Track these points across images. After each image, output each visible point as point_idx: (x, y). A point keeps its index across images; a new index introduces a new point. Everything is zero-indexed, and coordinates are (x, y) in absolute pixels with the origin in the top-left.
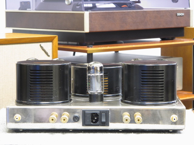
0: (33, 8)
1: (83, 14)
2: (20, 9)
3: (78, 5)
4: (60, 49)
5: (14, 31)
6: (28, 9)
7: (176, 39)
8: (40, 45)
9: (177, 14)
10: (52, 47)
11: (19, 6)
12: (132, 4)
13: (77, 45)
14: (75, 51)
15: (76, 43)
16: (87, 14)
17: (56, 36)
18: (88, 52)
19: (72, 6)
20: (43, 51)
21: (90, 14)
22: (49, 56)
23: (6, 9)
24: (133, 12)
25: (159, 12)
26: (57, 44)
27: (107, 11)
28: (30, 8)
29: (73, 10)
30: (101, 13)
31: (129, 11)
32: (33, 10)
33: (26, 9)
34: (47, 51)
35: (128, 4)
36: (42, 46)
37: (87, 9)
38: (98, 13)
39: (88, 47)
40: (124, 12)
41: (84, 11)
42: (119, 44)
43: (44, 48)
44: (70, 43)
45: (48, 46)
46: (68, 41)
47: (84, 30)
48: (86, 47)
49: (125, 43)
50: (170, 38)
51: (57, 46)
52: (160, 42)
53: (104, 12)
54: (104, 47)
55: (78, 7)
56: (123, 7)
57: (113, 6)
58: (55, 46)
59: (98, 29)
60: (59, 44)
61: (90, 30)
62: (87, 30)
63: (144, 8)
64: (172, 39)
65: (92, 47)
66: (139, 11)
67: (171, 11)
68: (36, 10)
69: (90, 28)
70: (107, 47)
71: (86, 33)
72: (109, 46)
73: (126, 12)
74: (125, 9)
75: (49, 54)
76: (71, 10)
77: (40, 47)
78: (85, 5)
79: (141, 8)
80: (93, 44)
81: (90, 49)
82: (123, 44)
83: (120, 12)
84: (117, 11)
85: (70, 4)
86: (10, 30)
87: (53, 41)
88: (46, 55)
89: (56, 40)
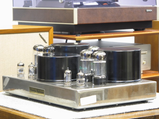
0: (34, 6)
1: (73, 11)
2: (24, 6)
3: (69, 3)
4: (55, 37)
5: (20, 24)
6: (30, 7)
7: (146, 30)
8: (40, 34)
9: (146, 10)
10: (48, 35)
11: (23, 4)
12: (111, 3)
13: (68, 34)
14: (67, 39)
15: (67, 33)
16: (76, 10)
17: (52, 28)
18: (77, 40)
19: (64, 4)
20: (42, 39)
21: (78, 10)
22: (46, 43)
23: (13, 6)
24: (112, 8)
25: (132, 9)
26: (53, 34)
27: (91, 8)
28: (31, 5)
29: (65, 7)
30: (87, 9)
31: (108, 8)
32: (34, 7)
33: (28, 7)
34: (45, 38)
35: (108, 2)
36: (41, 35)
37: (76, 6)
38: (85, 9)
39: (77, 36)
40: (105, 9)
41: (73, 8)
42: (100, 34)
43: (43, 36)
44: (63, 33)
45: (46, 35)
46: (61, 31)
47: (73, 23)
48: (75, 35)
49: (106, 33)
50: (141, 29)
51: (53, 35)
52: (134, 32)
53: (89, 9)
54: (89, 36)
55: (69, 5)
56: (104, 5)
57: (96, 4)
58: (51, 35)
59: (84, 22)
60: (54, 34)
61: (78, 22)
62: (76, 22)
63: (120, 5)
64: (143, 30)
65: (79, 36)
66: (117, 8)
67: (142, 8)
68: (36, 7)
69: (78, 21)
70: (91, 35)
71: (75, 25)
72: (93, 35)
73: (106, 8)
74: (106, 6)
75: (46, 41)
76: (64, 7)
77: (39, 35)
78: (75, 3)
79: (118, 6)
80: (81, 33)
81: (78, 37)
82: (104, 33)
83: (102, 9)
84: (99, 8)
85: (63, 2)
86: (16, 23)
87: (49, 31)
88: (44, 41)
89: (52, 30)
